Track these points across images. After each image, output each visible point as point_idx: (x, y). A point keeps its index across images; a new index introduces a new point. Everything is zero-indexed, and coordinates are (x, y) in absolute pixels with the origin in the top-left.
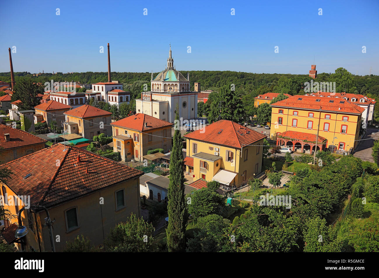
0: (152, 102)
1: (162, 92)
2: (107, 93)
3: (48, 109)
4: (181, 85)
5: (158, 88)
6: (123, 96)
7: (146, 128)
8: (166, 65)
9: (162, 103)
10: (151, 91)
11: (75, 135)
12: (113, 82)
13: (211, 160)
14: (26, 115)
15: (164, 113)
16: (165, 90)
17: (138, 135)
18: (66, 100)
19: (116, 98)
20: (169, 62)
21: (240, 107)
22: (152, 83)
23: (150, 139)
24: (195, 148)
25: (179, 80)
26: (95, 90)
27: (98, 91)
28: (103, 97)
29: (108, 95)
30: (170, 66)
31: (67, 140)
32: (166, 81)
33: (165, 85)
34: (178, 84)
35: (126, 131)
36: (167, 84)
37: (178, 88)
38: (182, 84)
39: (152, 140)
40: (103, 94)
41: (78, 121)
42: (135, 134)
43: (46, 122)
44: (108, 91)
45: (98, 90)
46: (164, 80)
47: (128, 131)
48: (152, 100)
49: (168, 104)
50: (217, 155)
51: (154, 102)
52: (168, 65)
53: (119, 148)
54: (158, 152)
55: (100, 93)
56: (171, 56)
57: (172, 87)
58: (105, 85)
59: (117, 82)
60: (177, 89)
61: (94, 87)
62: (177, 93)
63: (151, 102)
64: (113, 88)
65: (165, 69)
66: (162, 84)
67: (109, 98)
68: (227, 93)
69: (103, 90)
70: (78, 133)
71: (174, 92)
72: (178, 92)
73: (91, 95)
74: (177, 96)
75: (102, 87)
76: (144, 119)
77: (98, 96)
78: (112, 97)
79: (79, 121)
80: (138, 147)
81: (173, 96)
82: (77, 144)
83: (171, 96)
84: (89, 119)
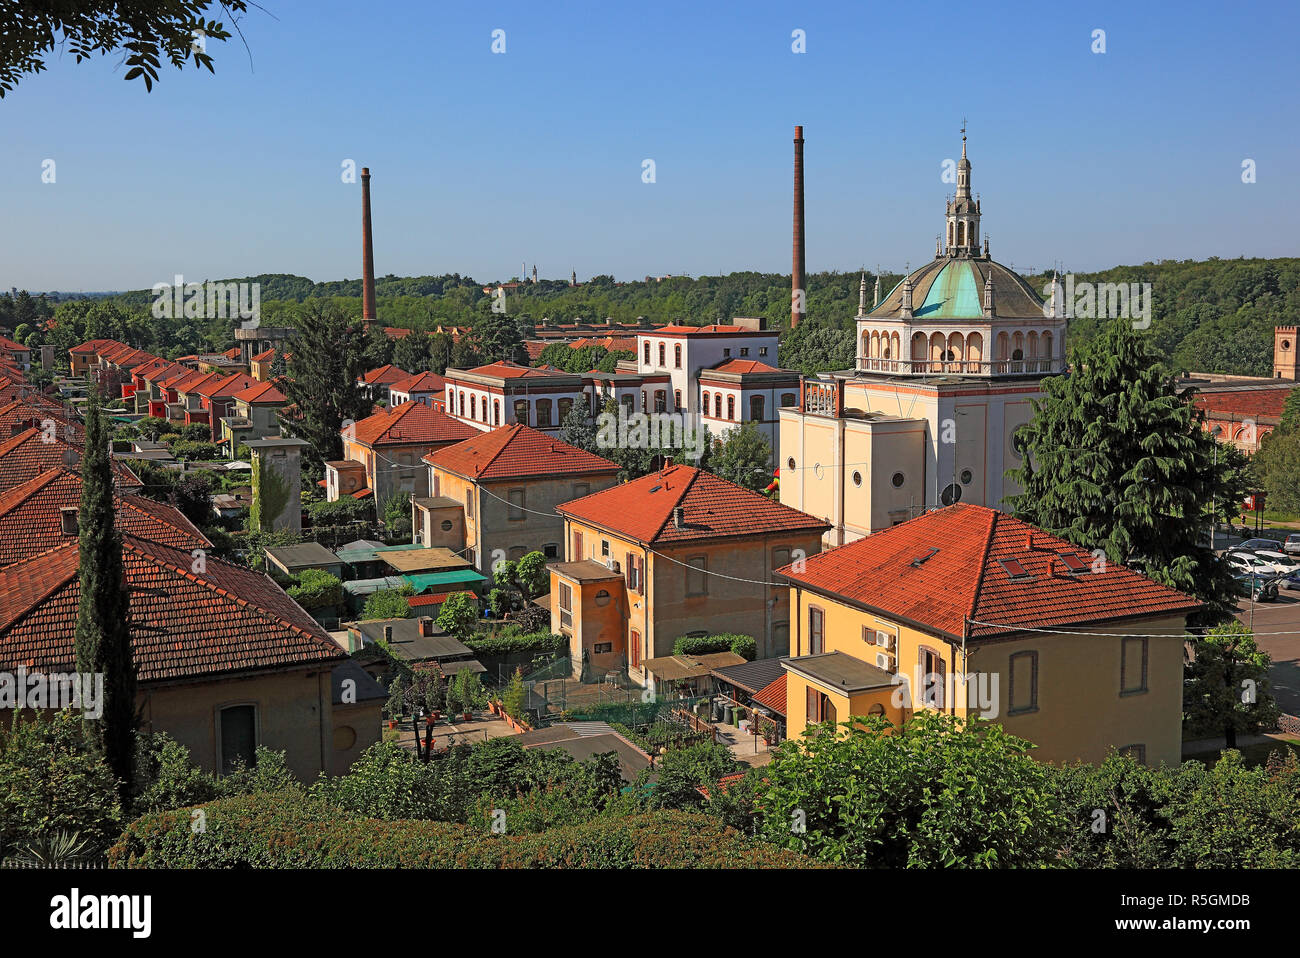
0: (844, 425)
1: (900, 372)
2: (695, 378)
3: (385, 440)
4: (1000, 338)
5: (888, 352)
6: (766, 393)
7: (675, 531)
8: (941, 231)
9: (886, 431)
10: (858, 369)
11: (441, 556)
12: (739, 323)
13: (842, 685)
14: (268, 457)
15: (898, 480)
16: (915, 366)
17: (641, 561)
18: (497, 405)
19: (731, 400)
20: (953, 219)
21: (1166, 451)
22: (861, 327)
23: (697, 588)
24: (817, 629)
25: (993, 309)
26: (647, 361)
27: (662, 369)
28: (678, 394)
29: (703, 388)
30: (960, 241)
31: (397, 573)
32: (925, 316)
33: (918, 336)
34: (986, 334)
35: (605, 544)
36: (929, 331)
37: (987, 358)
38: (1010, 331)
39: (705, 592)
40: (680, 380)
41: (465, 494)
42: (630, 557)
43: (372, 495)
44: (701, 369)
45: (662, 363)
46: (914, 314)
47: (614, 544)
48: (844, 414)
49: (926, 433)
50: (885, 667)
51: (851, 425)
52: (951, 237)
53: (566, 619)
54: (724, 647)
55: (667, 379)
56: (968, 188)
57: (955, 350)
58: (689, 336)
59: (753, 324)
60: (979, 359)
61: (647, 346)
62: (977, 378)
63: (835, 424)
64: (727, 351)
65: (933, 259)
66: (905, 333)
67: (706, 402)
68: (1099, 374)
69: (678, 365)
70: (460, 547)
71: (965, 374)
72: (986, 372)
73: (619, 384)
74: (979, 393)
75: (678, 348)
76: (687, 491)
77: (659, 393)
78: (718, 398)
79: (469, 492)
80: (640, 617)
81: (949, 393)
82: (427, 591)
83: (941, 395)
84: (507, 487)
